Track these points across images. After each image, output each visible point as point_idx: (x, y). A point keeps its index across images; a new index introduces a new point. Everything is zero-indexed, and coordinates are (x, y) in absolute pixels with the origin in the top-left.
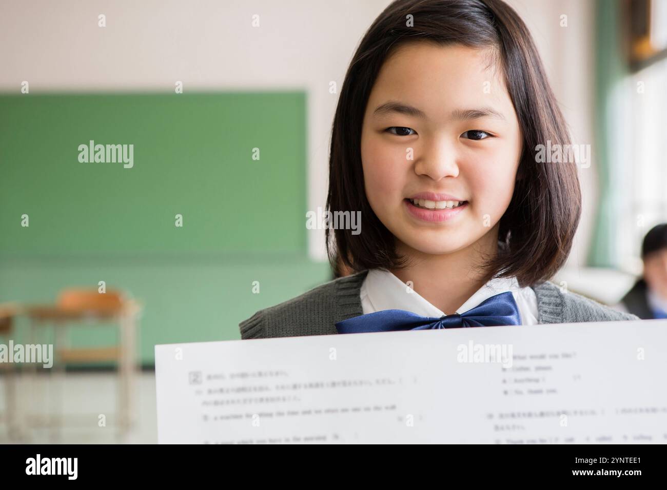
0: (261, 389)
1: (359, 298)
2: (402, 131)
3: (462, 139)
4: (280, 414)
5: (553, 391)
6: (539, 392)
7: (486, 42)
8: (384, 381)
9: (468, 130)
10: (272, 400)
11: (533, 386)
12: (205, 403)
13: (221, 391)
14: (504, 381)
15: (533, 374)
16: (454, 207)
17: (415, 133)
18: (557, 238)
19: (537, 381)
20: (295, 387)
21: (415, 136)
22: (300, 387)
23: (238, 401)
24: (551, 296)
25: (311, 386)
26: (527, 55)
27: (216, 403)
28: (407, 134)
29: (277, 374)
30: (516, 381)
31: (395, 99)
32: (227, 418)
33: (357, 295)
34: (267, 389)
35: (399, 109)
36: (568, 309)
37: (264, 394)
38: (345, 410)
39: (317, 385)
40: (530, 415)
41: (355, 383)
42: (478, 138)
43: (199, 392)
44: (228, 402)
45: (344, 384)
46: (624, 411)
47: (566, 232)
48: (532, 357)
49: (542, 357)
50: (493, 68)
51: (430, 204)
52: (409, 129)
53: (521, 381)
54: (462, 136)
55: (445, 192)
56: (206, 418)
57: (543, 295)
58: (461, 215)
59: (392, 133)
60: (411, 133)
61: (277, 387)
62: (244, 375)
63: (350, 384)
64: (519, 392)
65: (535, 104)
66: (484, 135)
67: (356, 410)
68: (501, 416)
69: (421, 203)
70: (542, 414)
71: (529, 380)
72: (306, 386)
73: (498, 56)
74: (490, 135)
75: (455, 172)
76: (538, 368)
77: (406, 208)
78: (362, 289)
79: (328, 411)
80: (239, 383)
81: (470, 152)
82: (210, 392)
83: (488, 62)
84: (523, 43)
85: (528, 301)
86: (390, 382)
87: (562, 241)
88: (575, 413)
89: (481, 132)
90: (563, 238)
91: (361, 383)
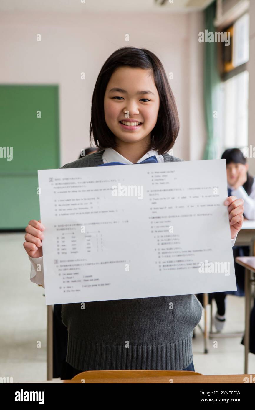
0: (73, 183)
1: (102, 159)
2: (119, 98)
3: (140, 101)
4: (80, 191)
5: (168, 183)
6: (163, 183)
7: (148, 68)
8: (113, 181)
9: (142, 98)
10: (77, 187)
11: (162, 182)
12: (55, 188)
13: (60, 184)
14: (152, 180)
15: (162, 178)
16: (137, 126)
17: (124, 99)
18: (173, 136)
19: (163, 180)
20: (84, 183)
21: (124, 100)
22: (86, 182)
23: (66, 187)
24: (169, 158)
25: (90, 182)
26: (162, 72)
27: (58, 188)
28: (121, 99)
29: (78, 178)
30: (156, 180)
31: (117, 87)
32: (62, 192)
33: (101, 158)
34: (75, 183)
35: (118, 90)
36: (175, 160)
37: (74, 185)
38: (101, 190)
39: (92, 182)
40: (161, 191)
41: (104, 181)
42: (145, 101)
43: (52, 184)
44: (62, 187)
45: (100, 181)
46: (190, 189)
47: (175, 134)
48: (161, 172)
49: (164, 172)
50: (151, 77)
51: (128, 124)
52: (121, 97)
53: (158, 180)
54: (140, 100)
55: (134, 119)
56: (55, 192)
57: (166, 158)
58: (139, 128)
59: (115, 98)
60: (122, 99)
61: (78, 183)
62: (67, 179)
63: (102, 181)
64: (157, 184)
65: (165, 90)
66: (147, 100)
67: (104, 190)
68: (152, 191)
69: (126, 123)
70: (164, 190)
71: (160, 180)
72: (88, 182)
73: (152, 73)
74: (149, 100)
75: (138, 112)
76: (163, 176)
77: (120, 125)
78: (103, 156)
79: (95, 190)
80: (66, 181)
81: (143, 106)
82: (56, 184)
83: (149, 74)
84: (160, 69)
85: (161, 160)
86: (115, 181)
87: (174, 137)
88: (175, 190)
89: (146, 99)
90: (174, 136)
91: (106, 181)
